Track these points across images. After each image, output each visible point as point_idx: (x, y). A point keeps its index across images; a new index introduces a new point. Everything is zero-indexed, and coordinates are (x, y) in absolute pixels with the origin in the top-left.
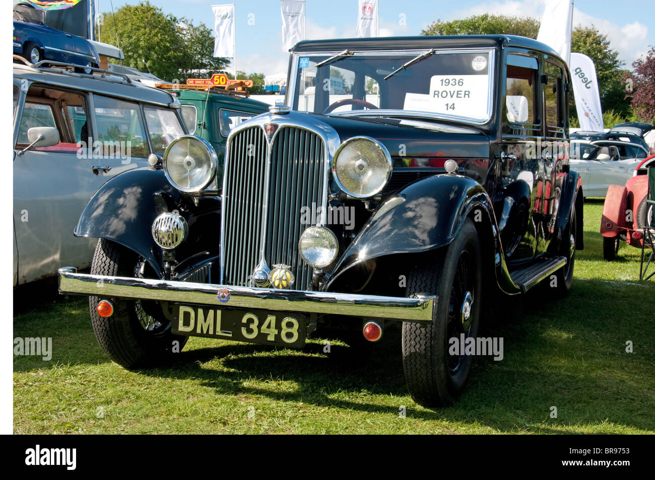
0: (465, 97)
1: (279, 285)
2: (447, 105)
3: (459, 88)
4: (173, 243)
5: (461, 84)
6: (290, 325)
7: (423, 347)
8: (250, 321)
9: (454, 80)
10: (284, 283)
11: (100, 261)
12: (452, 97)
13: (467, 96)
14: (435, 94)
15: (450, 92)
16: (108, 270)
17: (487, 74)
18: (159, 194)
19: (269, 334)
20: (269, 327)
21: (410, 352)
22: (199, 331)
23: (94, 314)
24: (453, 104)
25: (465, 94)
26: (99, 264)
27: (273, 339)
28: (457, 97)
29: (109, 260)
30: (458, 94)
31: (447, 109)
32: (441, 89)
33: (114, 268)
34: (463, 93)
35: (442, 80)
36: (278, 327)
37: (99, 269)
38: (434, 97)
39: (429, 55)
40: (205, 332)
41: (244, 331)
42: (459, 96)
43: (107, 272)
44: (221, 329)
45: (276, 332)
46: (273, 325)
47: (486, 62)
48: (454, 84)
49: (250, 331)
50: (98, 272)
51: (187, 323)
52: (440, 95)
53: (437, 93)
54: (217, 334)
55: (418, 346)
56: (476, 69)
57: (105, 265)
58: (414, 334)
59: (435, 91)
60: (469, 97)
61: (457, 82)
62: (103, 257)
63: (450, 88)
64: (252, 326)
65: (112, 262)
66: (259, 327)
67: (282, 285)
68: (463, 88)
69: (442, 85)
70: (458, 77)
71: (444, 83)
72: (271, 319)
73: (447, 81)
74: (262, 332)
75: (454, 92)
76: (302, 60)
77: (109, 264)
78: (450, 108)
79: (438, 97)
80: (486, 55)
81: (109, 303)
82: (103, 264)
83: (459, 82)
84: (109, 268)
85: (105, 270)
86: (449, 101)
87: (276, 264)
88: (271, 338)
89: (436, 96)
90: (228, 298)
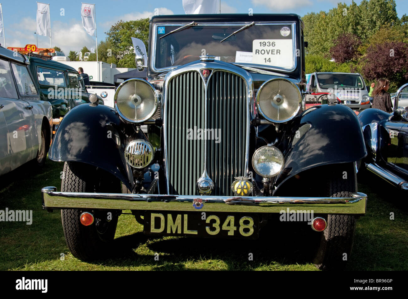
0: (277, 54)
1: (241, 193)
2: (265, 59)
3: (273, 48)
4: (144, 163)
5: (273, 45)
6: (246, 222)
7: (345, 231)
8: (213, 221)
9: (269, 43)
10: (245, 191)
11: (70, 180)
12: (268, 54)
13: (278, 53)
14: (256, 52)
15: (267, 50)
16: (78, 187)
17: (292, 39)
18: (109, 124)
19: (229, 231)
20: (229, 225)
21: (334, 236)
22: (169, 232)
23: (66, 222)
24: (270, 59)
25: (277, 52)
26: (69, 182)
27: (233, 234)
28: (272, 54)
29: (78, 178)
30: (272, 52)
31: (266, 62)
32: (260, 48)
33: (83, 185)
34: (276, 51)
35: (261, 43)
36: (237, 224)
37: (70, 187)
38: (256, 54)
39: (251, 26)
40: (174, 232)
41: (207, 229)
42: (273, 53)
43: (78, 188)
44: (188, 229)
45: (235, 228)
46: (232, 223)
47: (290, 31)
48: (269, 45)
49: (213, 229)
50: (69, 189)
51: (158, 226)
52: (260, 52)
53: (257, 51)
54: (184, 233)
55: (341, 231)
56: (283, 35)
57: (76, 183)
58: (339, 223)
59: (256, 50)
60: (280, 54)
61: (271, 44)
62: (73, 176)
63: (266, 48)
64: (214, 225)
65: (81, 181)
66: (221, 226)
67: (244, 193)
68: (275, 48)
69: (261, 46)
70: (271, 41)
71: (262, 45)
72: (231, 219)
73: (264, 43)
74: (223, 229)
75: (270, 50)
76: (160, 28)
77: (78, 182)
78: (268, 61)
79: (259, 54)
80: (290, 27)
81: (90, 214)
82: (74, 182)
83: (272, 44)
84: (79, 185)
85: (75, 187)
86: (267, 56)
87: (238, 176)
88: (231, 233)
89: (257, 53)
90: (202, 205)
